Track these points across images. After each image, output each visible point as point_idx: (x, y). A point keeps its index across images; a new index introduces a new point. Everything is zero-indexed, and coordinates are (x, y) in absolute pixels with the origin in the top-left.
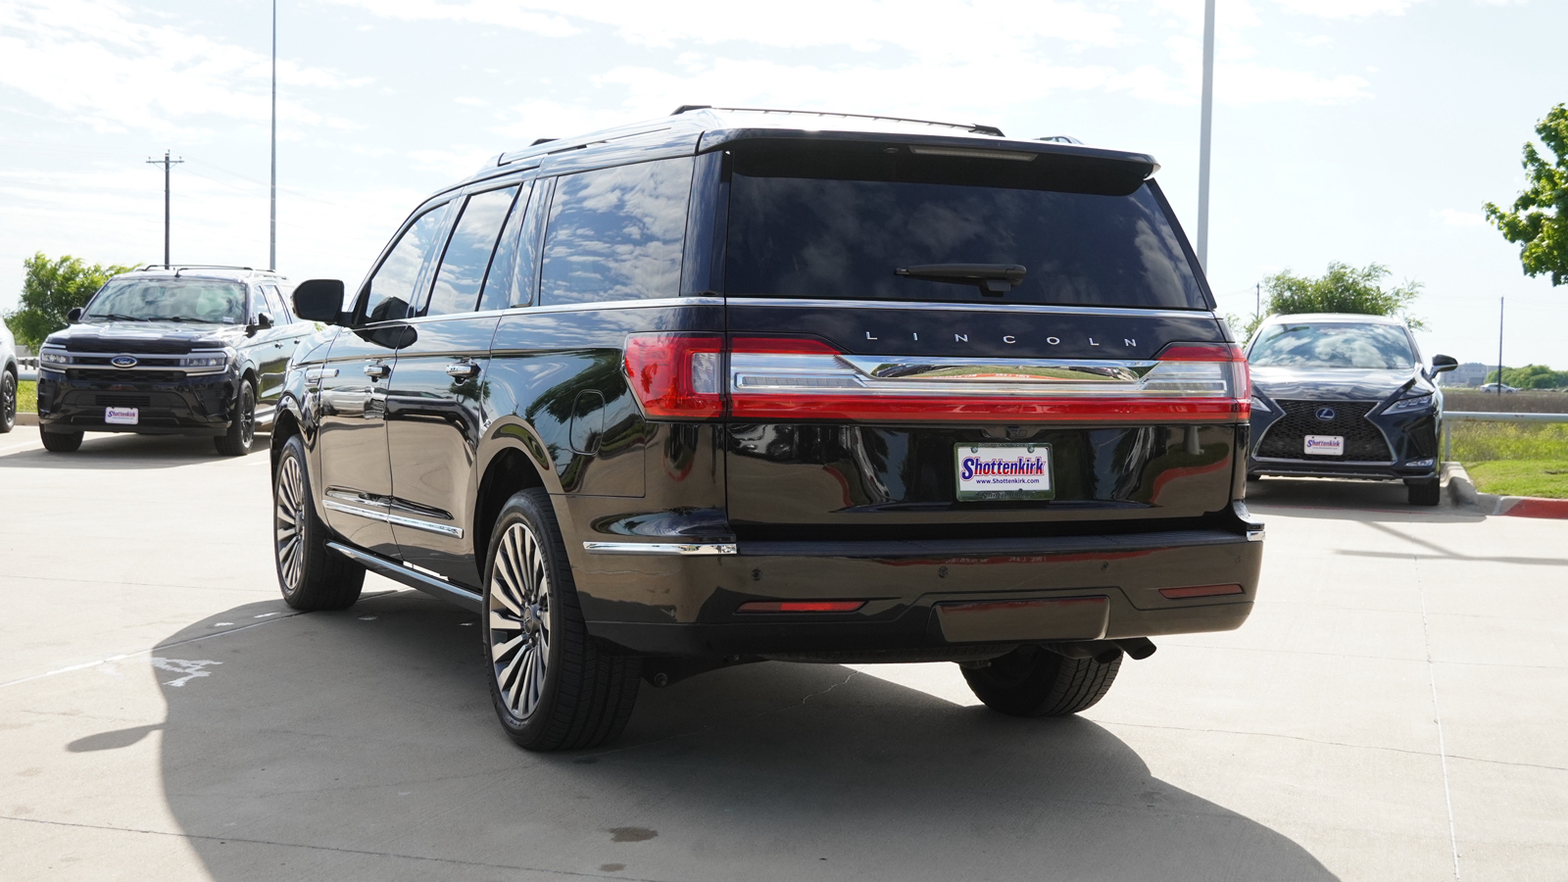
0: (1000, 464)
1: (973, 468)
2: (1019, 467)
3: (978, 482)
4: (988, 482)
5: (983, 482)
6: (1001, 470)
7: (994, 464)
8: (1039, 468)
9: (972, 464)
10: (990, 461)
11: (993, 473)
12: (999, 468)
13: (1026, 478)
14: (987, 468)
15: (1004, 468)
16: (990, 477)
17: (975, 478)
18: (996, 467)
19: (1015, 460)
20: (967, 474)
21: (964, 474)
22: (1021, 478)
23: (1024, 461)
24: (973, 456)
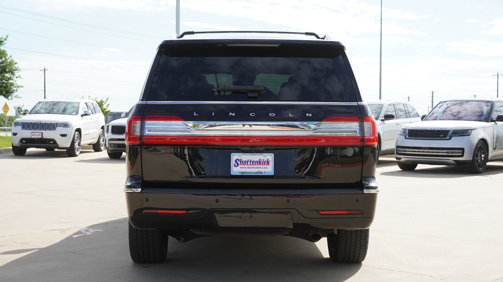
0: (251, 161)
1: (239, 163)
2: (259, 162)
3: (241, 168)
4: (245, 168)
5: (243, 168)
6: (251, 164)
7: (248, 161)
8: (268, 163)
9: (239, 161)
10: (247, 160)
11: (248, 164)
12: (250, 163)
13: (262, 166)
14: (245, 163)
15: (253, 163)
16: (246, 166)
17: (240, 166)
18: (249, 163)
19: (258, 160)
20: (236, 165)
22: (260, 167)
23: (262, 160)
24: (239, 158)
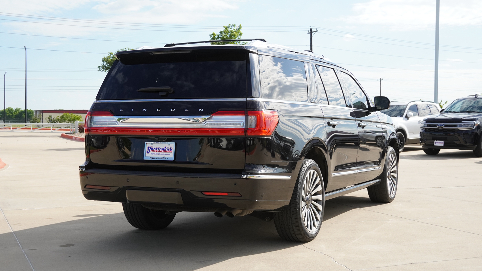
0: (159, 149)
1: (150, 150)
2: (165, 150)
3: (151, 154)
4: (154, 154)
5: (153, 154)
6: (159, 151)
7: (157, 149)
8: (171, 150)
9: (150, 148)
10: (156, 148)
11: (156, 151)
12: (158, 150)
13: (166, 153)
14: (154, 150)
15: (160, 150)
16: (155, 153)
17: (151, 153)
18: (157, 150)
19: (164, 147)
20: (148, 151)
21: (147, 151)
22: (165, 153)
23: (166, 148)
24: (151, 146)
